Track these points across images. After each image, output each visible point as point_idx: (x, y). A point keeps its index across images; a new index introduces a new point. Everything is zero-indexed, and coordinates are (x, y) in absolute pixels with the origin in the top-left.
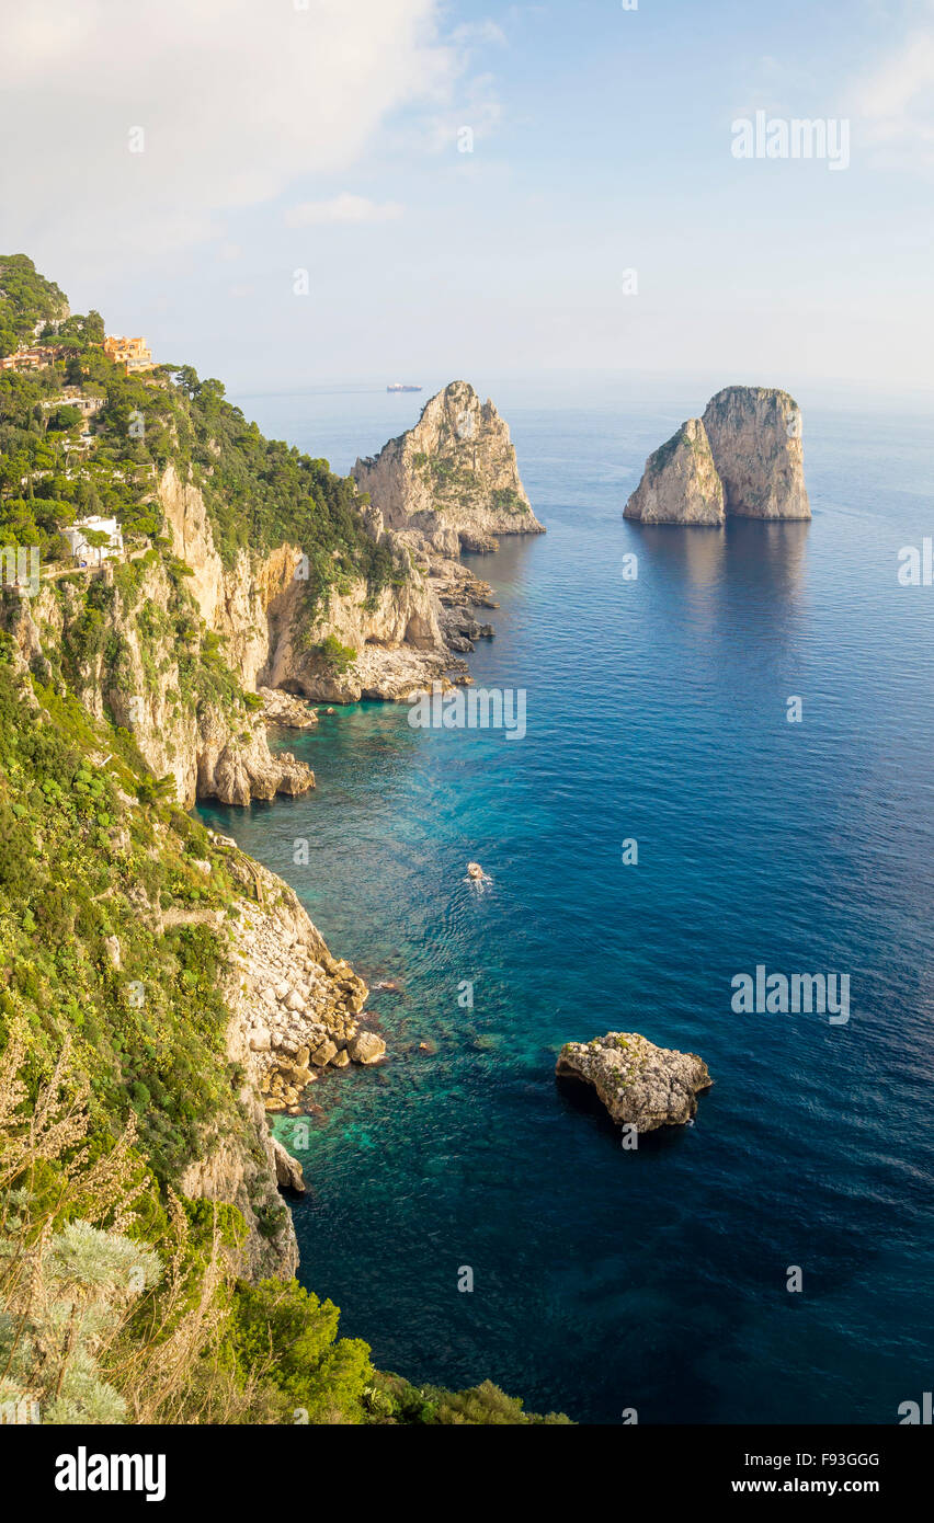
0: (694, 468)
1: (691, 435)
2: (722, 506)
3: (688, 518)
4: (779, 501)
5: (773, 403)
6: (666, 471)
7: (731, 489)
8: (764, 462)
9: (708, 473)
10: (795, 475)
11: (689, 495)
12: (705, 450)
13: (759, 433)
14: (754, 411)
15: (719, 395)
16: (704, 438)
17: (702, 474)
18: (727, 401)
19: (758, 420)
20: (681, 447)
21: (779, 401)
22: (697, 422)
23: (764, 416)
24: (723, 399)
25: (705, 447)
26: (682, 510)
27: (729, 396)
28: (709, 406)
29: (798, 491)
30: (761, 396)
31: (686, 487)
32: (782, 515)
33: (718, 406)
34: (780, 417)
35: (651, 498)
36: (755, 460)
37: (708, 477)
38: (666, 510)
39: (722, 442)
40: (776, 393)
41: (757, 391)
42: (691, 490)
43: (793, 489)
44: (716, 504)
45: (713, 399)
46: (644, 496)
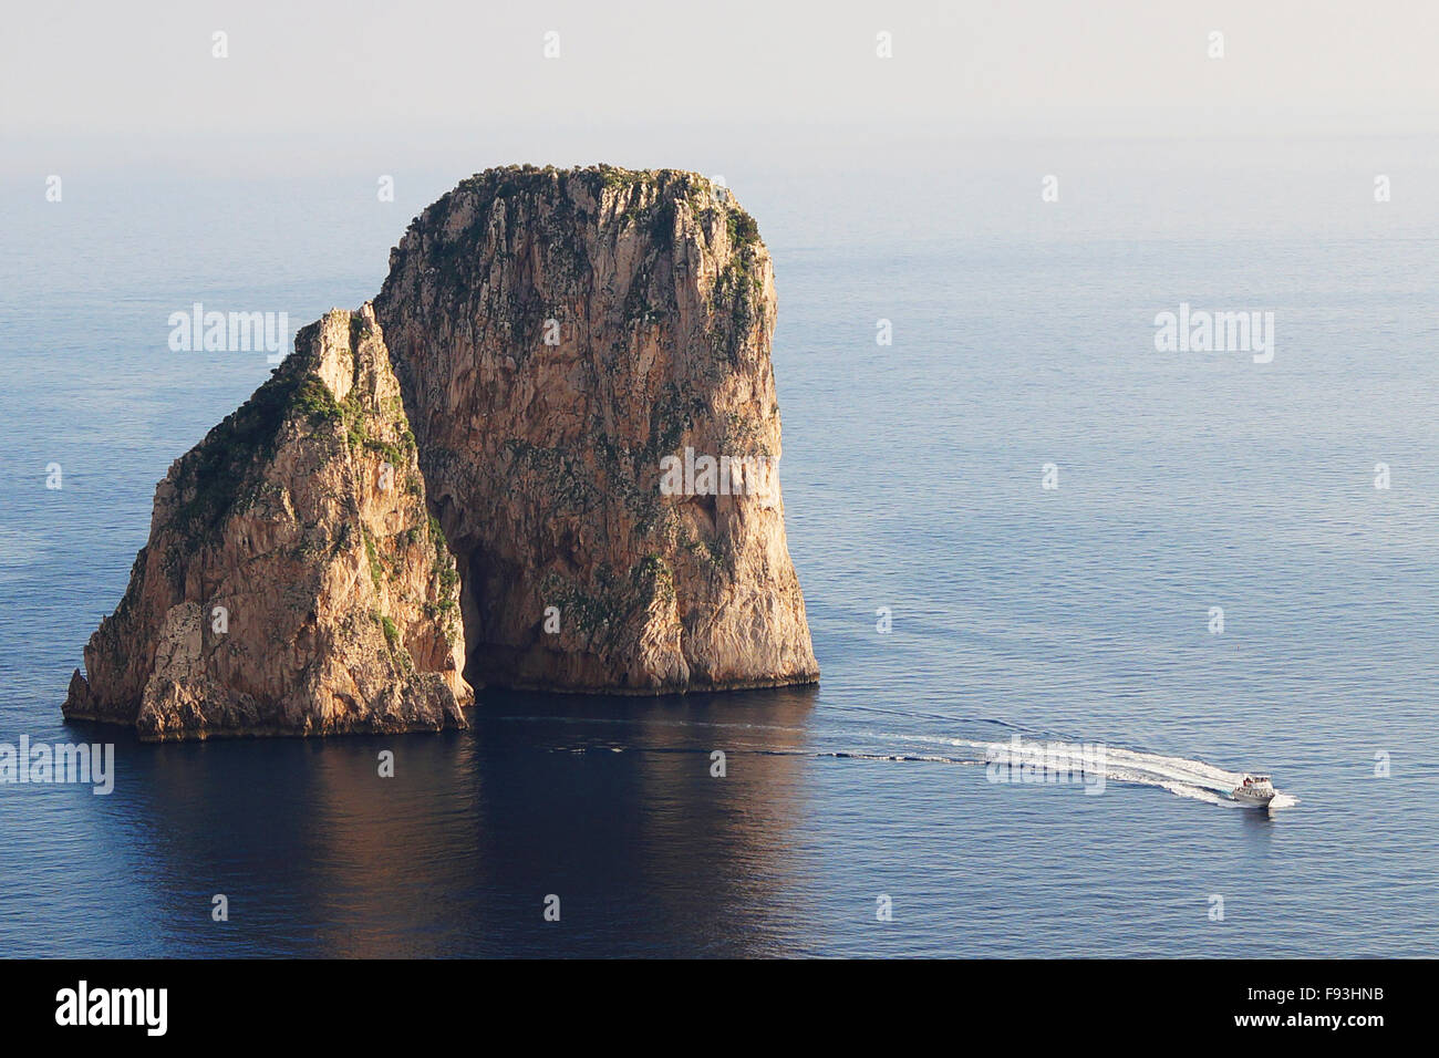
0: (349, 506)
1: (334, 374)
2: (458, 654)
3: (330, 707)
4: (688, 620)
5: (660, 225)
6: (240, 528)
7: (494, 583)
8: (626, 468)
9: (401, 525)
10: (749, 509)
11: (328, 618)
12: (388, 436)
13: (601, 349)
14: (582, 263)
15: (440, 210)
16: (387, 387)
17: (380, 531)
18: (477, 230)
19: (597, 304)
20: (297, 429)
21: (684, 217)
22: (357, 326)
23: (624, 280)
24: (458, 222)
25: (389, 418)
26: (302, 678)
27: (483, 210)
28: (400, 256)
29: (762, 575)
30: (612, 201)
31: (316, 583)
32: (699, 673)
33: (439, 252)
34: (690, 279)
35: (179, 634)
36: (590, 462)
37: (403, 541)
38: (237, 679)
39: (455, 398)
40: (674, 187)
41: (595, 180)
42: (340, 596)
43: (743, 567)
44: (434, 651)
45: (417, 226)
46: (152, 632)
